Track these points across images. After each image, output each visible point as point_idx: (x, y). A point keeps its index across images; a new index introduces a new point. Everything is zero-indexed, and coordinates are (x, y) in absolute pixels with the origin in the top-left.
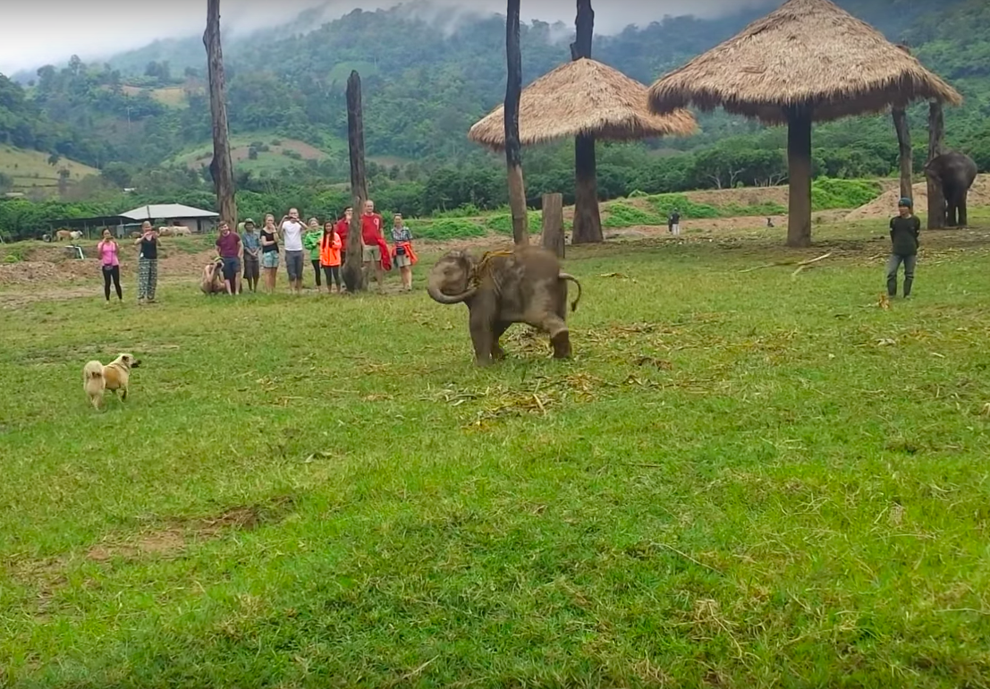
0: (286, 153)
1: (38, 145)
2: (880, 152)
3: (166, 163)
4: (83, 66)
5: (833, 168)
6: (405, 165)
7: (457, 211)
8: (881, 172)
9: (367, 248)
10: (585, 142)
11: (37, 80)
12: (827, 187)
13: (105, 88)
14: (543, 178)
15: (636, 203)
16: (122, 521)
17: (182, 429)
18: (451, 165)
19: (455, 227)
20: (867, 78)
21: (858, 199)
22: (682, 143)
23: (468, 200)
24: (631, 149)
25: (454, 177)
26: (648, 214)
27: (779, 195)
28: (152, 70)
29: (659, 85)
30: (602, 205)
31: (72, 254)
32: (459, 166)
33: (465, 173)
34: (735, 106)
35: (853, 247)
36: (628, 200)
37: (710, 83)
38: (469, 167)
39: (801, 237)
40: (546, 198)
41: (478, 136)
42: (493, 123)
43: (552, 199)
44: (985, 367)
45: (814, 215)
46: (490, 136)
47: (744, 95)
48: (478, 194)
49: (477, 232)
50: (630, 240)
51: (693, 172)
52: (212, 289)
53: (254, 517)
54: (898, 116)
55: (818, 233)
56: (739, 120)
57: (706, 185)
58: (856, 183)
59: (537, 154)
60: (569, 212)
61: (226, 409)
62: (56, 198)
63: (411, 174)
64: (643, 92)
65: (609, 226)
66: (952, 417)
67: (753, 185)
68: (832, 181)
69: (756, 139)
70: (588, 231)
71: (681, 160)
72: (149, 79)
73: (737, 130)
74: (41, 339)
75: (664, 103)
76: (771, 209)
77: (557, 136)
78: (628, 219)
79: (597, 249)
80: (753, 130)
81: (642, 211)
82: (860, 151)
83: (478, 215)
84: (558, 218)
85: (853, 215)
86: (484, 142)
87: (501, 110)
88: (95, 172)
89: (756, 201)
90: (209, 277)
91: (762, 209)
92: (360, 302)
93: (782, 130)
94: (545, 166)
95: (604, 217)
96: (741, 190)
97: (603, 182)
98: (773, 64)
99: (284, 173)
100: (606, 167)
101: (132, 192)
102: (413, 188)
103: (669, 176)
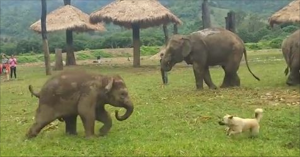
2: (159, 39)
5: (146, 43)
6: (10, 38)
7: (28, 54)
8: (160, 45)
10: (69, 32)
12: (144, 49)
14: (57, 43)
15: (87, 52)
18: (26, 38)
19: (27, 59)
20: (156, 16)
21: (153, 53)
22: (101, 34)
23: (32, 50)
24: (85, 35)
25: (27, 42)
26: (91, 56)
27: (130, 51)
29: (93, 15)
30: (75, 53)
32: (29, 39)
33: (30, 41)
34: (117, 23)
35: (153, 68)
36: (84, 51)
37: (108, 15)
38: (32, 39)
39: (137, 64)
40: (56, 50)
42: (38, 24)
44: (193, 107)
45: (141, 58)
47: (119, 19)
48: (35, 48)
49: (35, 61)
50: (85, 64)
51: (104, 43)
54: (165, 28)
55: (142, 63)
56: (118, 27)
57: (108, 47)
58: (153, 48)
59: (55, 36)
60: (64, 55)
63: (12, 41)
64: (87, 17)
65: (78, 59)
67: (122, 48)
68: (146, 47)
69: (123, 33)
70: (71, 61)
71: (101, 39)
73: (117, 30)
75: (94, 21)
76: (128, 55)
77: (60, 30)
78: (84, 57)
79: (74, 67)
80: (122, 31)
82: (153, 38)
83: (35, 55)
84: (60, 57)
85: (152, 57)
87: (40, 21)
89: (124, 53)
91: (126, 55)
93: (131, 31)
94: (57, 40)
95: (76, 57)
96: (119, 49)
98: (127, 10)
100: (77, 40)
102: (12, 46)
103: (97, 44)
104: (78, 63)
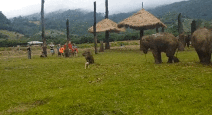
0: (57, 33)
1: (13, 30)
3: (36, 34)
4: (22, 17)
6: (77, 35)
7: (86, 43)
9: (70, 49)
10: (107, 32)
11: (13, 19)
13: (25, 21)
14: (101, 38)
15: (116, 42)
16: (15, 103)
17: (32, 83)
18: (85, 36)
22: (123, 33)
24: (115, 34)
26: (118, 45)
27: (138, 42)
28: (34, 18)
29: (119, 23)
30: (110, 43)
31: (18, 49)
33: (87, 37)
34: (131, 27)
36: (114, 42)
40: (100, 41)
42: (92, 29)
43: (102, 42)
46: (91, 31)
47: (133, 25)
48: (89, 41)
49: (89, 47)
51: (125, 38)
52: (41, 56)
53: (41, 103)
57: (127, 40)
59: (100, 34)
60: (104, 44)
61: (41, 79)
62: (16, 40)
63: (79, 37)
64: (117, 25)
65: (111, 46)
67: (134, 40)
69: (134, 33)
70: (107, 47)
71: (123, 36)
72: (33, 20)
73: (131, 31)
74: (9, 65)
75: (120, 26)
76: (137, 44)
77: (102, 31)
78: (114, 45)
79: (109, 50)
81: (116, 44)
83: (89, 44)
84: (102, 45)
86: (90, 32)
87: (93, 27)
88: (23, 35)
89: (134, 43)
90: (41, 54)
92: (68, 59)
93: (139, 31)
95: (110, 45)
96: (132, 41)
97: (110, 39)
99: (57, 36)
100: (110, 37)
101: (30, 39)
102: (80, 39)
103: (120, 38)
104: (111, 48)
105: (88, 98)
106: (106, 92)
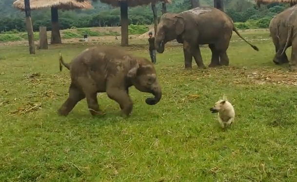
2: (148, 17)
5: (135, 22)
7: (11, 32)
8: (148, 24)
10: (54, 9)
12: (133, 28)
14: (40, 21)
15: (73, 31)
18: (8, 16)
19: (10, 37)
21: (142, 32)
22: (88, 12)
23: (15, 28)
25: (10, 20)
27: (118, 29)
30: (61, 31)
32: (12, 16)
33: (14, 19)
35: (141, 47)
36: (71, 30)
38: (15, 17)
39: (125, 43)
40: (40, 28)
41: (16, 6)
42: (22, 1)
43: (43, 28)
44: (181, 86)
45: (129, 36)
46: (20, 6)
48: (18, 26)
49: (18, 39)
50: (71, 43)
51: (92, 21)
54: (153, 7)
55: (130, 42)
57: (96, 26)
58: (141, 27)
59: (39, 14)
60: (49, 33)
65: (64, 38)
66: (172, 104)
67: (110, 26)
68: (134, 26)
69: (111, 11)
70: (56, 40)
71: (88, 17)
73: (105, 9)
76: (116, 34)
77: (44, 7)
78: (70, 36)
79: (59, 46)
80: (110, 8)
81: (75, 33)
82: (142, 17)
83: (18, 33)
84: (46, 35)
85: (141, 36)
86: (18, 8)
89: (112, 31)
91: (114, 34)
93: (119, 9)
94: (42, 17)
95: (62, 35)
96: (107, 28)
97: (62, 24)
100: (62, 18)
103: (84, 22)
104: (64, 41)
105: (8, 144)
106: (48, 131)
